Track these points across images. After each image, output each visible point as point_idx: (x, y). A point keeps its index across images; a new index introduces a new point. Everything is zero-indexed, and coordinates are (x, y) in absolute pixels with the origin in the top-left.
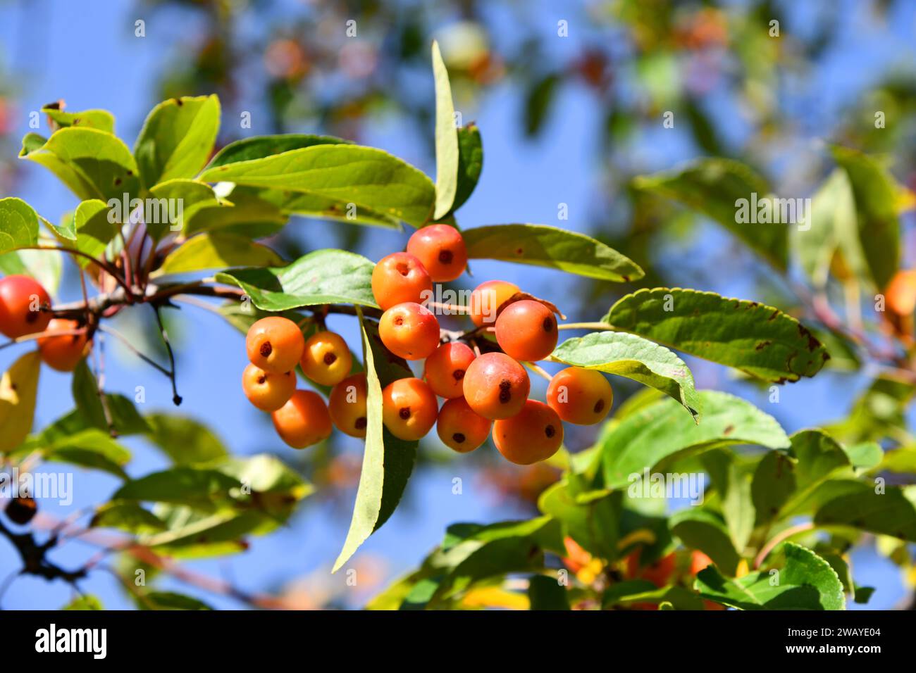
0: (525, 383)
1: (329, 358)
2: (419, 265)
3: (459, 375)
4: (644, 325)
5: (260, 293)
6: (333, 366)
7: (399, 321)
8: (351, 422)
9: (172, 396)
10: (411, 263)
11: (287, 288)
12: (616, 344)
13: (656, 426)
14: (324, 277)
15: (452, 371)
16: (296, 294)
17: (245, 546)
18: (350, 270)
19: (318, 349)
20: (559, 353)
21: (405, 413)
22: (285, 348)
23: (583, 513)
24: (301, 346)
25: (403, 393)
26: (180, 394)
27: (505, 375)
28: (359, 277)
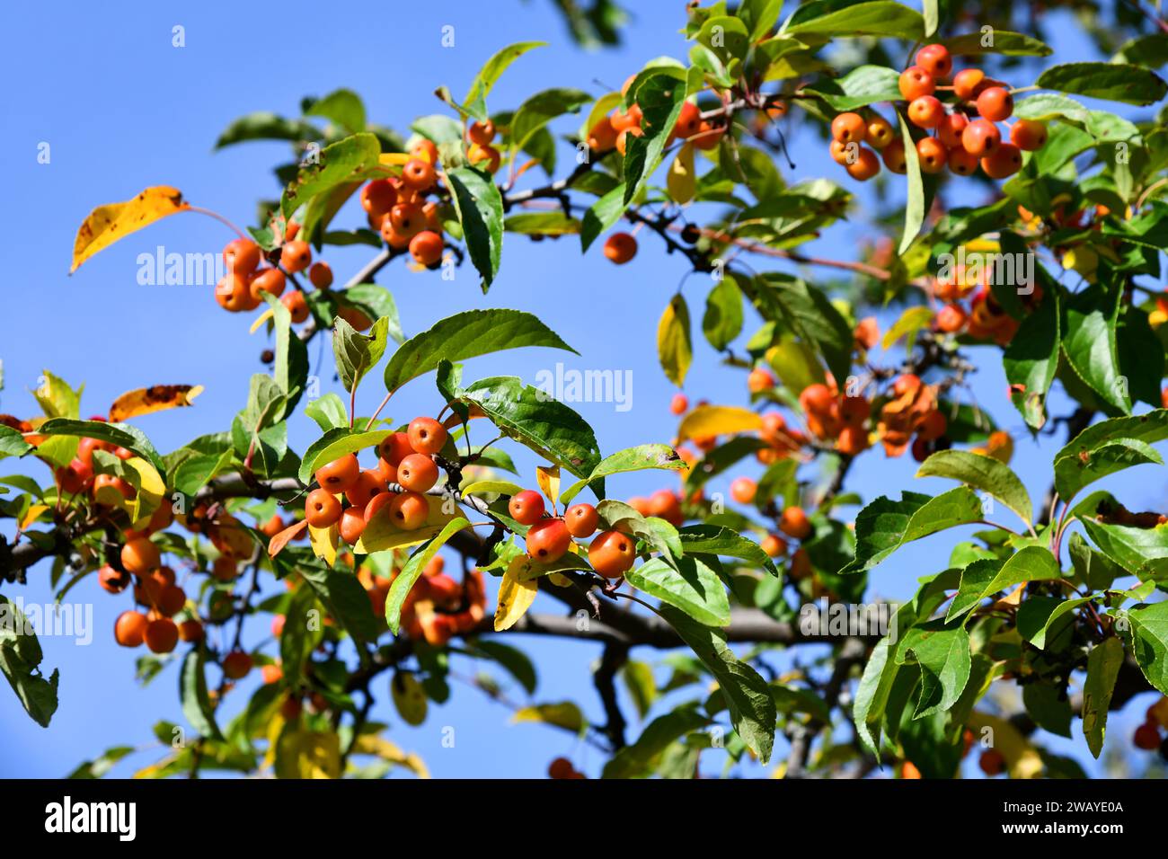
0: (998, 136)
1: (881, 133)
2: (927, 73)
3: (959, 133)
4: (1059, 84)
5: (832, 99)
6: (884, 137)
7: (921, 108)
8: (898, 167)
9: (788, 165)
10: (922, 73)
11: (848, 92)
12: (1045, 102)
13: (1063, 135)
14: (869, 83)
15: (954, 131)
16: (854, 96)
17: (817, 235)
18: (884, 78)
19: (874, 128)
20: (1016, 112)
21: (930, 159)
22: (856, 132)
23: (1027, 191)
24: (864, 128)
25: (928, 147)
26: (794, 162)
27: (988, 133)
28: (890, 82)
